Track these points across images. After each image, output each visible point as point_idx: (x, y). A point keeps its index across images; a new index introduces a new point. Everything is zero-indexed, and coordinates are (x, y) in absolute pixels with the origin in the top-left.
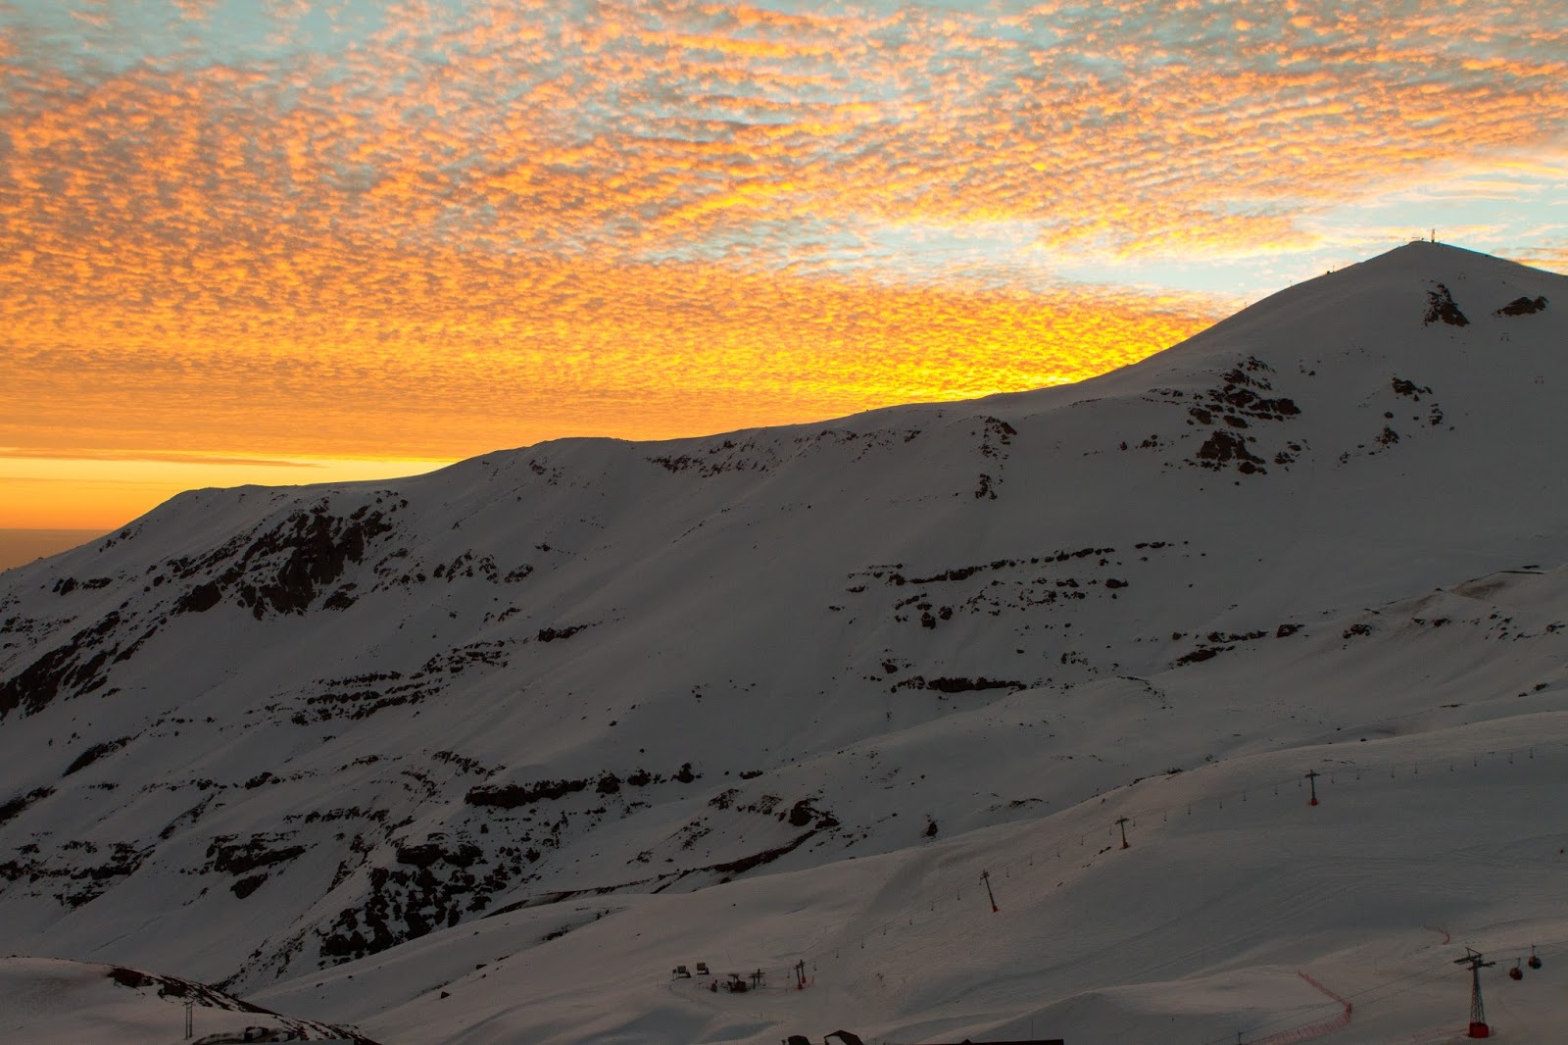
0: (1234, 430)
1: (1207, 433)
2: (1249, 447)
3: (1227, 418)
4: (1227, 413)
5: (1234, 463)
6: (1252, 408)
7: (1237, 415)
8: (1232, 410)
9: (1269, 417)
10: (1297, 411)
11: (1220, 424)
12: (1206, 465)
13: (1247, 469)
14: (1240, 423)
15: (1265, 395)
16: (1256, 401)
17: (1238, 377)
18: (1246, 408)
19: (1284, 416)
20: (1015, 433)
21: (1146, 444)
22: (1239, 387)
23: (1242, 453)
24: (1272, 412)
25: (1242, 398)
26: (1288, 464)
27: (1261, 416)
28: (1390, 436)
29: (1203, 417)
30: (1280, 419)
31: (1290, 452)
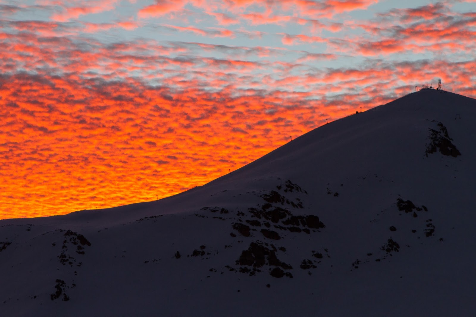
0: (269, 241)
1: (245, 244)
2: (281, 256)
3: (263, 231)
4: (264, 227)
5: (266, 268)
6: (285, 223)
7: (272, 229)
8: (268, 225)
9: (299, 230)
10: (322, 225)
11: (257, 237)
12: (243, 271)
13: (277, 274)
14: (274, 236)
15: (296, 212)
16: (288, 217)
17: (275, 197)
18: (280, 223)
19: (311, 230)
20: (89, 244)
21: (196, 253)
22: (275, 205)
23: (273, 260)
24: (301, 227)
25: (277, 215)
26: (311, 270)
27: (292, 230)
28: (393, 246)
29: (244, 230)
30: (308, 232)
31: (313, 259)
